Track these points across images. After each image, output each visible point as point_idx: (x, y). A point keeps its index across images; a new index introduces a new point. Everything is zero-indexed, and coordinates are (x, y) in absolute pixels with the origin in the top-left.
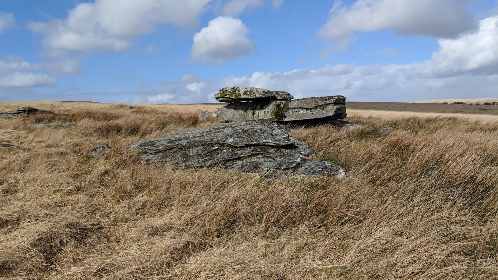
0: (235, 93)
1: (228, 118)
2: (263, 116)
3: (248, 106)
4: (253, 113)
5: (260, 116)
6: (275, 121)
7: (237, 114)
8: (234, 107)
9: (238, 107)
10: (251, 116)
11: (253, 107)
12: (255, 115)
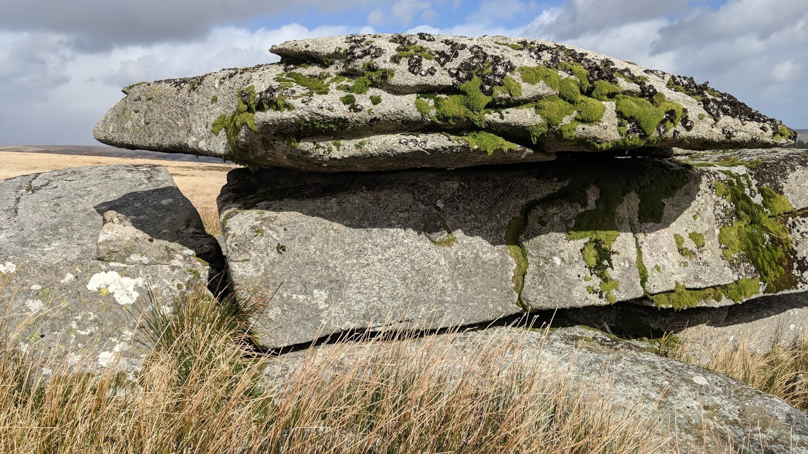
2: (677, 266)
3: (523, 201)
4: (592, 253)
5: (656, 273)
6: (761, 294)
7: (443, 262)
8: (422, 214)
9: (442, 208)
10: (579, 276)
11: (584, 204)
12: (613, 262)
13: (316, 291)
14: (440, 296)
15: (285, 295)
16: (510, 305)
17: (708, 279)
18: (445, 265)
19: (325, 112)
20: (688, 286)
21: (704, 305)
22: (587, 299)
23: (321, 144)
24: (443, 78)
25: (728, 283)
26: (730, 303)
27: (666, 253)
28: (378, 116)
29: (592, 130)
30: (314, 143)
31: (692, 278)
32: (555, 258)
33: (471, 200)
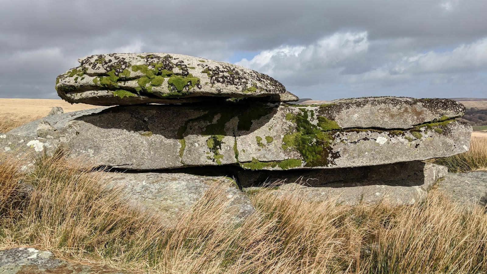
0: (169, 75)
1: (108, 158)
2: (254, 150)
3: (186, 119)
4: (212, 142)
5: (242, 153)
6: (303, 167)
7: (145, 142)
8: (134, 123)
9: (147, 121)
10: (204, 152)
11: (211, 121)
12: (222, 147)
13: (89, 150)
14: (142, 156)
15: (77, 150)
16: (178, 163)
17: (270, 157)
18: (146, 144)
19: (67, 83)
20: (259, 159)
21: (266, 169)
22: (206, 161)
23: (73, 95)
24: (102, 71)
25: (280, 160)
26: (280, 169)
27: (250, 145)
28: (82, 84)
29: (158, 89)
30: (71, 94)
31: (262, 156)
32: (195, 144)
33: (161, 118)
